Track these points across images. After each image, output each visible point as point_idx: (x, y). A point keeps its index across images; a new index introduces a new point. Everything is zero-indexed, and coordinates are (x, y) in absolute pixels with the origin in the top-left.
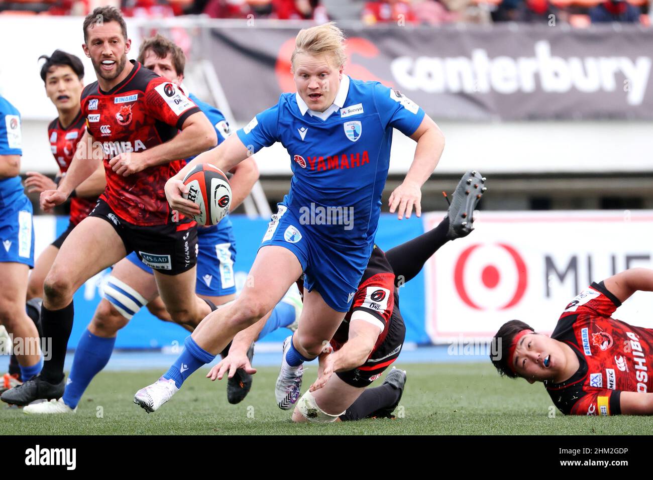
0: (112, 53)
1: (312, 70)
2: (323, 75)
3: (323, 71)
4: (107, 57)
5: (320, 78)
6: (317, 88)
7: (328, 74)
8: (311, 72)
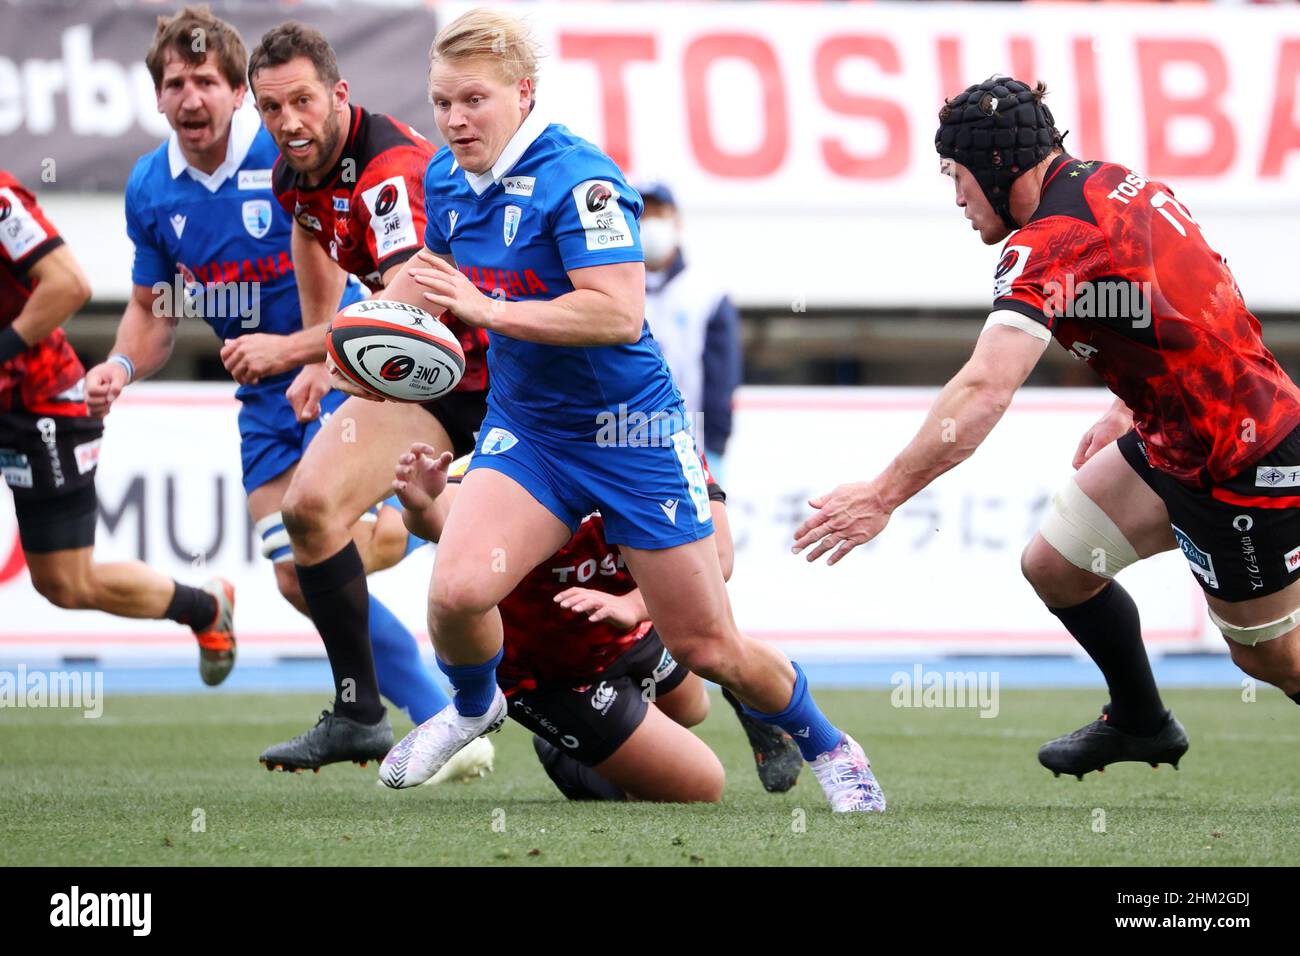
0: (301, 126)
1: (450, 91)
2: (476, 100)
3: (469, 91)
4: (296, 135)
5: (468, 106)
6: (464, 126)
7: (485, 96)
8: (450, 95)
